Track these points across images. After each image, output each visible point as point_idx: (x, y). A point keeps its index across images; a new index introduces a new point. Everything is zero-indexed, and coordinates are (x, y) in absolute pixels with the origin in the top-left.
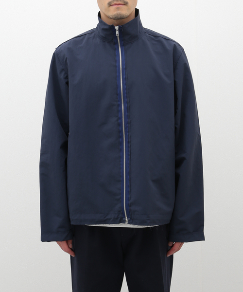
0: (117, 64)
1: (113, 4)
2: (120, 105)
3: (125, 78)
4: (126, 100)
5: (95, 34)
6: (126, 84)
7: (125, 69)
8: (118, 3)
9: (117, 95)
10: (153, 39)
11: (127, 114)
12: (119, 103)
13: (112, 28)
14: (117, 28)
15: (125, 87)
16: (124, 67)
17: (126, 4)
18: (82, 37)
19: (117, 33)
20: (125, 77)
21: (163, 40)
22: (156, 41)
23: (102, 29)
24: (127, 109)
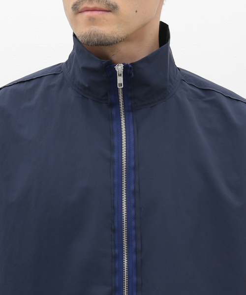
0: (115, 156)
1: (81, 7)
2: (118, 258)
3: (134, 192)
4: (134, 244)
5: (63, 78)
6: (135, 206)
7: (135, 168)
8: (91, 6)
9: (114, 231)
10: (201, 98)
11: (135, 279)
12: (117, 251)
13: (109, 68)
14: (119, 68)
15: (133, 212)
16: (133, 164)
17: (112, 9)
18: (32, 84)
19: (120, 80)
20: (132, 187)
21: (225, 101)
22: (207, 102)
23: (84, 69)
24: (136, 268)
